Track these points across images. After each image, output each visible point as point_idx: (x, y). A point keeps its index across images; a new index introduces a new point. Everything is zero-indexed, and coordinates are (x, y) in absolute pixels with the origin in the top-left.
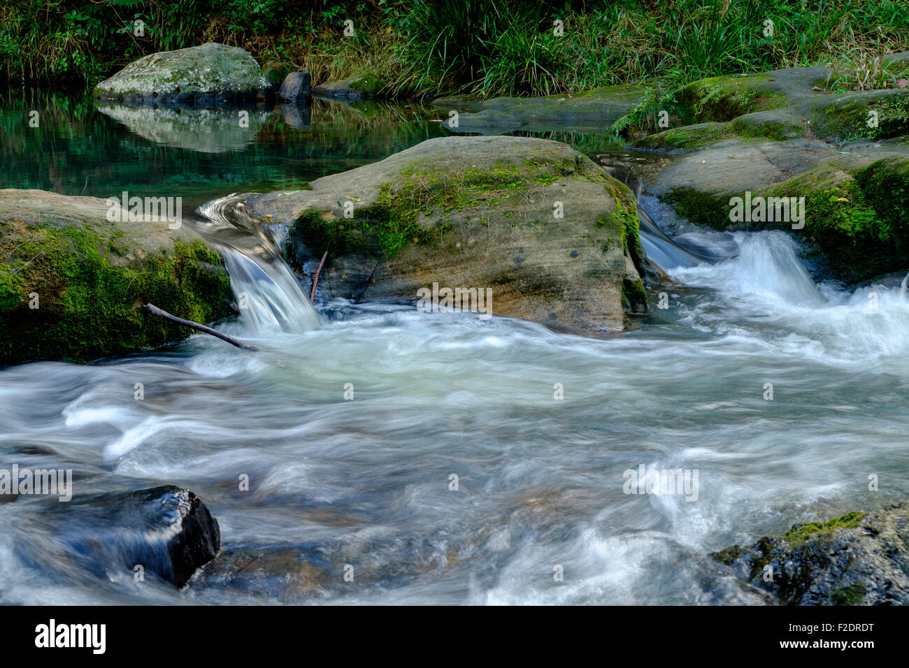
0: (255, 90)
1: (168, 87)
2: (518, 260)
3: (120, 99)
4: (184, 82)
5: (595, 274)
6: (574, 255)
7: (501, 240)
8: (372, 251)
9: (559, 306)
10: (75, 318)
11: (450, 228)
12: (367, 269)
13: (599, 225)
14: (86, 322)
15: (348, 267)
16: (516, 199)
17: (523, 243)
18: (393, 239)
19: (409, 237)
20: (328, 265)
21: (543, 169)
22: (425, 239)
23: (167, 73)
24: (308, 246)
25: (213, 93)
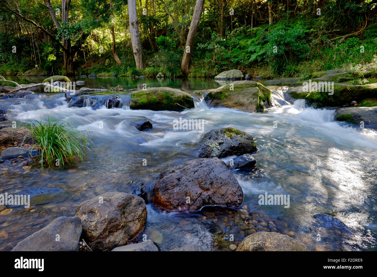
0: (240, 77)
1: (225, 77)
2: (238, 100)
3: (218, 79)
4: (228, 76)
5: (251, 103)
6: (248, 100)
7: (237, 97)
8: (219, 99)
9: (244, 108)
10: (165, 104)
11: (230, 95)
12: (218, 101)
13: (253, 95)
14: (167, 105)
15: (215, 101)
16: (242, 90)
17: (240, 98)
18: (223, 97)
19: (224, 97)
20: (212, 101)
21: (248, 86)
22: (226, 97)
23: (225, 75)
24: (210, 98)
25: (233, 78)
